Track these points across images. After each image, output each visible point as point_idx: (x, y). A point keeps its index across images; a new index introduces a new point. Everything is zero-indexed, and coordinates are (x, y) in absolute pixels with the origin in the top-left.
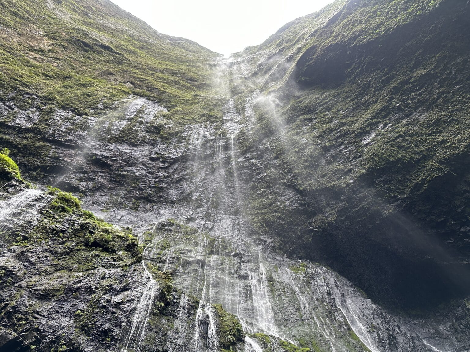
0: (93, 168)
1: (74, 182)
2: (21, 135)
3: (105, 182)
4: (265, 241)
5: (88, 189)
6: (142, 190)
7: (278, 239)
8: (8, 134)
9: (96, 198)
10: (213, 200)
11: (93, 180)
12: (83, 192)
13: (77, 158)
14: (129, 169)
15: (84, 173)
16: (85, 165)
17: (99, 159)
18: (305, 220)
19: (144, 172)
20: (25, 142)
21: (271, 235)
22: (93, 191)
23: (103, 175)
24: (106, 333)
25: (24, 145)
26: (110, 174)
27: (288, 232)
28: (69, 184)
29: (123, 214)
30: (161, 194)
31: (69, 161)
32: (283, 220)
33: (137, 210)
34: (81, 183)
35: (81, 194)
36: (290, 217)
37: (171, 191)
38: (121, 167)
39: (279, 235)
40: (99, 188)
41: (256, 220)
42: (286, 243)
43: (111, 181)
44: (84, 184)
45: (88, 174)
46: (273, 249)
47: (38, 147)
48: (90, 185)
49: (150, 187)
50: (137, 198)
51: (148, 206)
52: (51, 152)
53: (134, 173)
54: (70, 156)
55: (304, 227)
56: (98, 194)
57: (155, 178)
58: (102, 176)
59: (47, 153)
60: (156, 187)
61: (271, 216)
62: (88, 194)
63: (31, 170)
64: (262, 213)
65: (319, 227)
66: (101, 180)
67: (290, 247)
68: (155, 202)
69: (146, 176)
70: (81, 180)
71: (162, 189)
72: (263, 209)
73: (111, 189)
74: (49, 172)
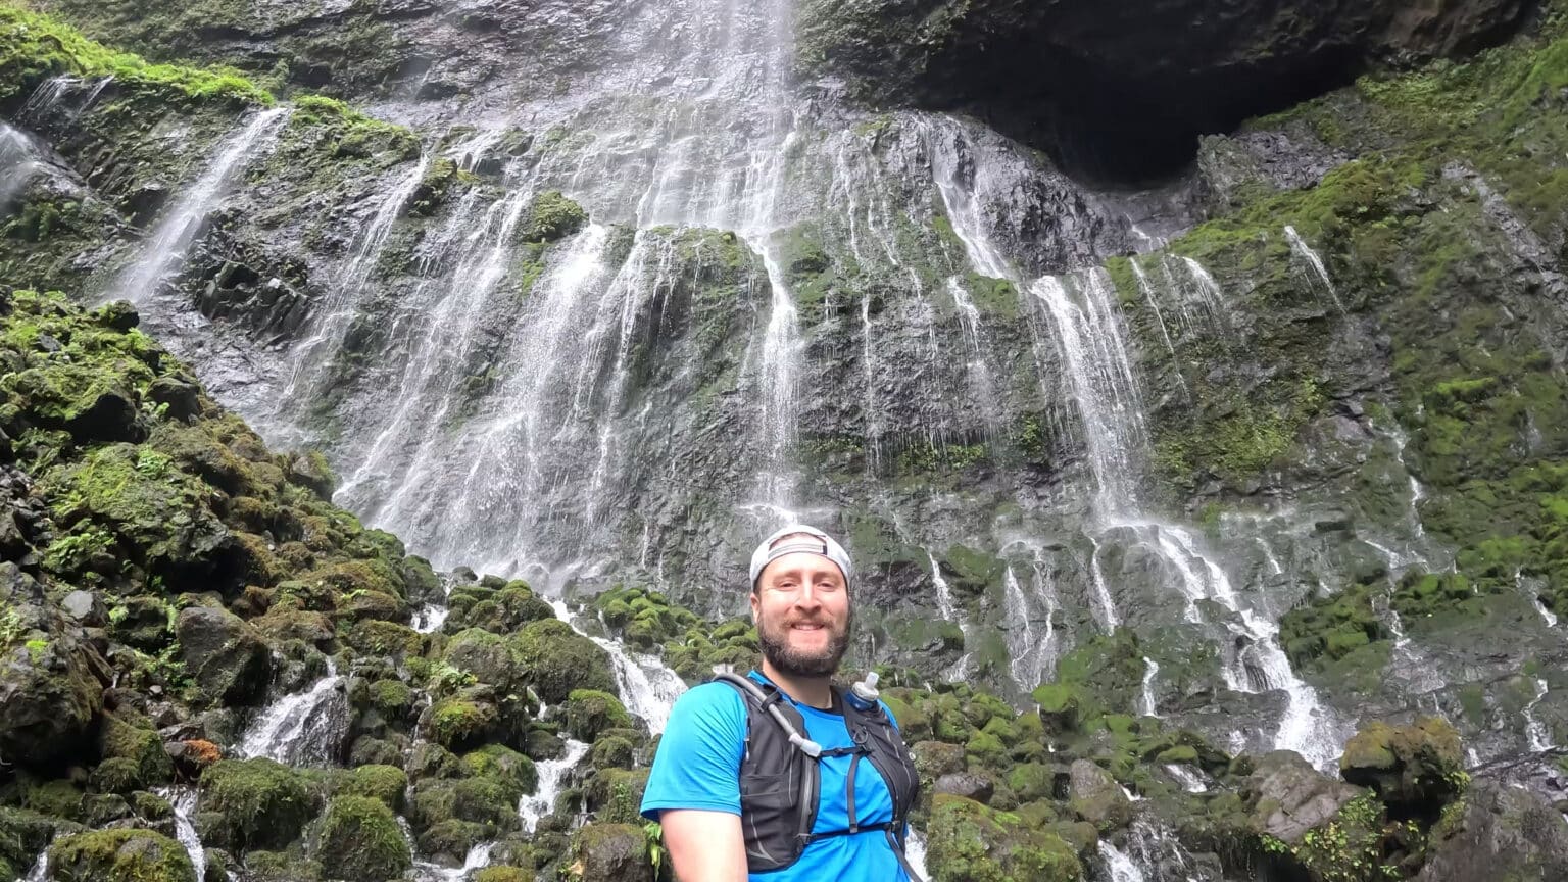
0: (471, 38)
1: (446, 77)
2: (341, 28)
3: (499, 58)
4: (827, 91)
5: (472, 82)
6: (567, 51)
7: (857, 80)
8: (322, 34)
9: (490, 95)
10: (714, 31)
11: (475, 61)
12: (467, 91)
13: (439, 30)
14: (533, 16)
15: (458, 53)
16: (456, 38)
17: (476, 18)
18: (909, 26)
19: (564, 13)
20: (350, 36)
21: (841, 75)
22: (483, 83)
23: (491, 45)
24: (336, 245)
25: (352, 42)
26: (503, 39)
27: (879, 60)
28: (438, 85)
29: (538, 109)
30: (605, 48)
31: (427, 41)
32: (864, 35)
33: (566, 94)
34: (459, 75)
35: (463, 96)
36: (878, 27)
37: (624, 36)
38: (521, 17)
39: (858, 70)
40: (492, 73)
41: (806, 50)
42: (875, 85)
43: (509, 51)
44: (464, 75)
45: (465, 53)
46: (846, 102)
47: (371, 39)
48: (474, 72)
49: (581, 40)
50: (563, 71)
51: (585, 80)
52: (395, 38)
53: (545, 22)
54: (426, 31)
55: (909, 41)
56: (491, 85)
57: (587, 19)
58: (491, 49)
59: (388, 42)
60: (591, 37)
61: (838, 35)
62: (475, 91)
63: (374, 83)
64: (820, 32)
65: (938, 36)
66: (491, 57)
67: (885, 91)
68: (595, 68)
69: (570, 20)
70: (456, 70)
71: (604, 36)
72: (819, 22)
73: (512, 68)
74: (400, 76)
